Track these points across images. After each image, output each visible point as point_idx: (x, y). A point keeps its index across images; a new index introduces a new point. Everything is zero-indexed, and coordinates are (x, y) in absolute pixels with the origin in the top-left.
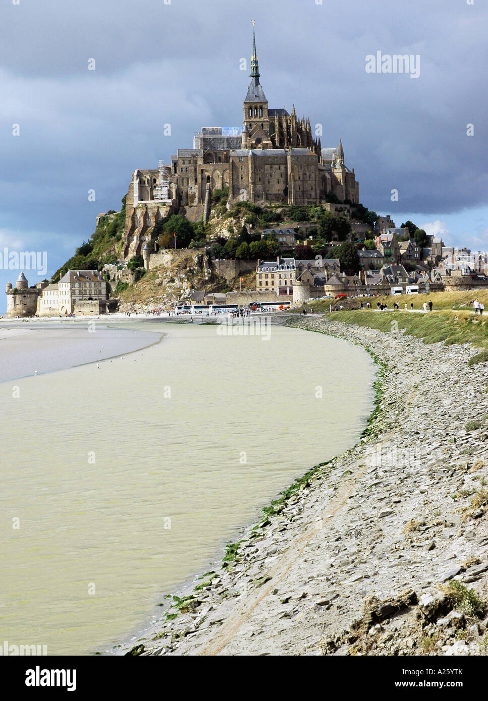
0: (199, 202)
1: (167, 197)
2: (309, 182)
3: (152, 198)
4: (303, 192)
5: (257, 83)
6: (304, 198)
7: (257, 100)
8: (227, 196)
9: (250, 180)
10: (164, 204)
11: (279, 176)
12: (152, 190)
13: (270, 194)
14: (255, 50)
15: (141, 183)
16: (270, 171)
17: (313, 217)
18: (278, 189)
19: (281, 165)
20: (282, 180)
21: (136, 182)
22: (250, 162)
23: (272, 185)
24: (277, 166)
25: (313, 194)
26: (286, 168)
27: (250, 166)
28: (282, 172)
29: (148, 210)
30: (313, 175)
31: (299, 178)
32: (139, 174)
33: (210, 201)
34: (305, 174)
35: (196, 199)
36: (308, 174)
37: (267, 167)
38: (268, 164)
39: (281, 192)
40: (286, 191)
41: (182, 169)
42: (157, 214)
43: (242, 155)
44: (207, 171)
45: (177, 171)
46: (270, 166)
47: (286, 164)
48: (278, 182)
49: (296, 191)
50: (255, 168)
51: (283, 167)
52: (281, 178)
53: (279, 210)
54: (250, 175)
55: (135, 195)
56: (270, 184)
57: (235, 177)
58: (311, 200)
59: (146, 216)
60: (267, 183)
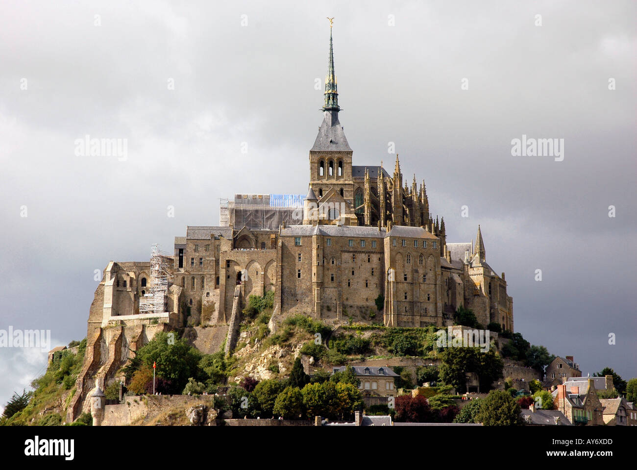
0: (220, 318)
1: (162, 308)
2: (422, 286)
3: (137, 312)
4: (412, 303)
5: (335, 121)
6: (413, 315)
7: (333, 148)
8: (272, 307)
9: (314, 279)
10: (155, 321)
11: (368, 274)
12: (137, 297)
13: (351, 307)
14: (333, 67)
15: (119, 284)
16: (351, 265)
17: (430, 349)
18: (365, 297)
19: (372, 255)
20: (374, 281)
21: (110, 282)
22: (314, 246)
23: (355, 290)
24: (364, 256)
25: (431, 308)
26: (382, 260)
27: (314, 252)
28: (374, 266)
29: (126, 331)
30: (431, 275)
31: (406, 279)
32: (117, 269)
33: (240, 317)
34: (417, 271)
35: (216, 314)
36: (421, 271)
37: (347, 256)
38: (349, 252)
39: (372, 304)
40: (380, 302)
41: (193, 259)
42: (141, 339)
43: (300, 234)
44: (237, 264)
45: (184, 263)
46: (351, 254)
47: (382, 253)
48: (367, 286)
49: (398, 302)
50: (324, 257)
51: (375, 258)
52: (370, 278)
53: (367, 335)
54: (314, 270)
55: (105, 306)
56: (352, 287)
57: (286, 272)
58: (426, 319)
59: (120, 341)
60: (345, 285)
